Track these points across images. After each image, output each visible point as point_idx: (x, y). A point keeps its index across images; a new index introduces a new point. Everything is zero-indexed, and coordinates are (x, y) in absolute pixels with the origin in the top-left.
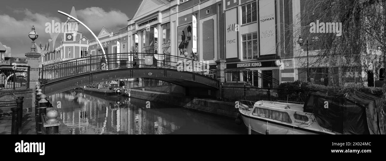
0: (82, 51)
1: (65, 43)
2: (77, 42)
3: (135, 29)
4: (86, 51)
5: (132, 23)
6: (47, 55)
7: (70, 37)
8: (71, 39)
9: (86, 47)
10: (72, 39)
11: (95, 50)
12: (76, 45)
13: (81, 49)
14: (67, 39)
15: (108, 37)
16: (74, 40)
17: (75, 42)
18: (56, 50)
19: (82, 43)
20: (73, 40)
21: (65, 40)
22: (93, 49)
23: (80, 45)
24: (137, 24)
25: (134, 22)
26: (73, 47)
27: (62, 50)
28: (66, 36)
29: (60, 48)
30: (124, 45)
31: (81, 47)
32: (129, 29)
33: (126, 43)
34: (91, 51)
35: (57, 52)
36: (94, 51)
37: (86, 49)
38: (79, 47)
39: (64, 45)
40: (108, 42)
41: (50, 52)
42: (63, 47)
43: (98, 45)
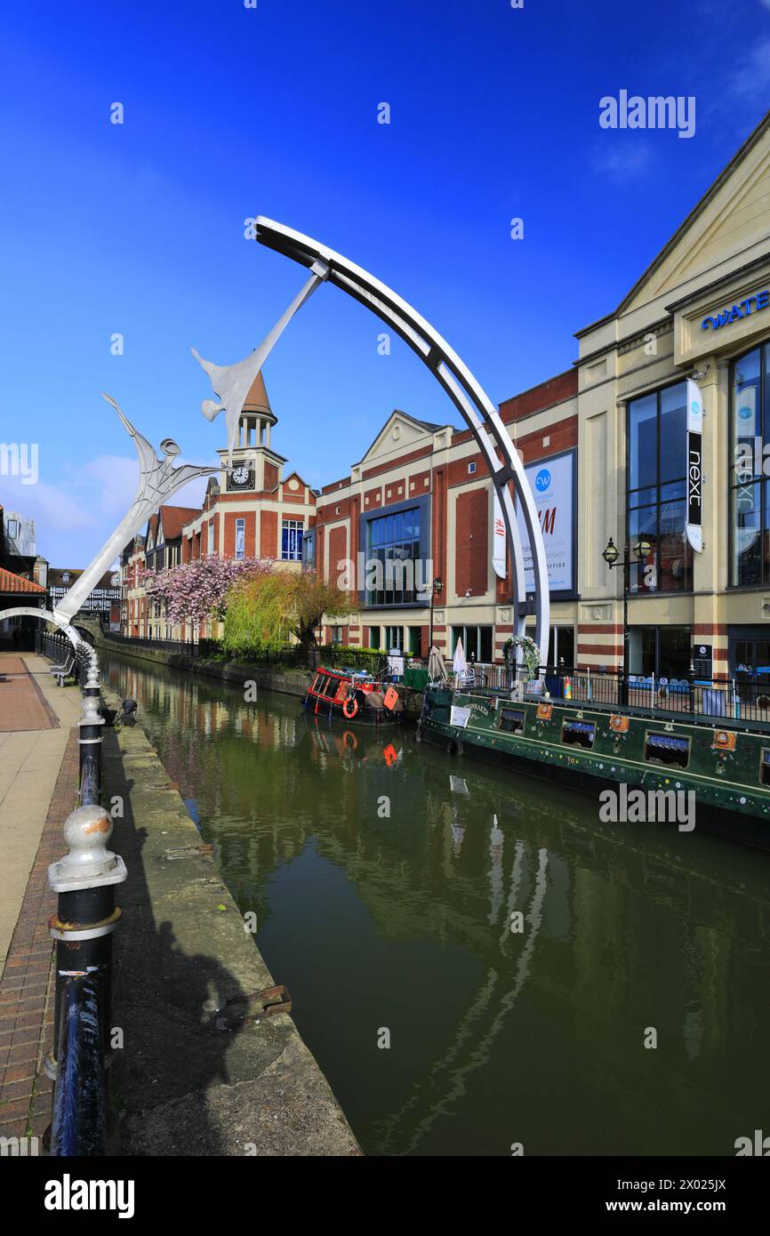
0: (285, 531)
1: (226, 498)
2: (269, 494)
3: (672, 355)
4: (300, 532)
5: (618, 338)
6: (155, 555)
7: (241, 476)
8: (244, 484)
9: (302, 517)
10: (250, 482)
11: (346, 523)
12: (267, 505)
13: (285, 523)
14: (232, 483)
15: (428, 451)
16: (259, 486)
17: (260, 496)
18: (184, 534)
19: (286, 499)
20: (253, 486)
21: (223, 490)
22: (338, 518)
23: (280, 507)
24: (691, 318)
25: (666, 314)
26: (253, 514)
27: (210, 529)
29: (204, 525)
30: (544, 474)
31: (285, 515)
32: (586, 377)
33: (568, 459)
34: (328, 528)
35: (190, 540)
36: (344, 528)
37: (301, 525)
38: (275, 514)
39: (222, 508)
40: (425, 474)
41: (163, 541)
42: (217, 515)
43: (365, 497)
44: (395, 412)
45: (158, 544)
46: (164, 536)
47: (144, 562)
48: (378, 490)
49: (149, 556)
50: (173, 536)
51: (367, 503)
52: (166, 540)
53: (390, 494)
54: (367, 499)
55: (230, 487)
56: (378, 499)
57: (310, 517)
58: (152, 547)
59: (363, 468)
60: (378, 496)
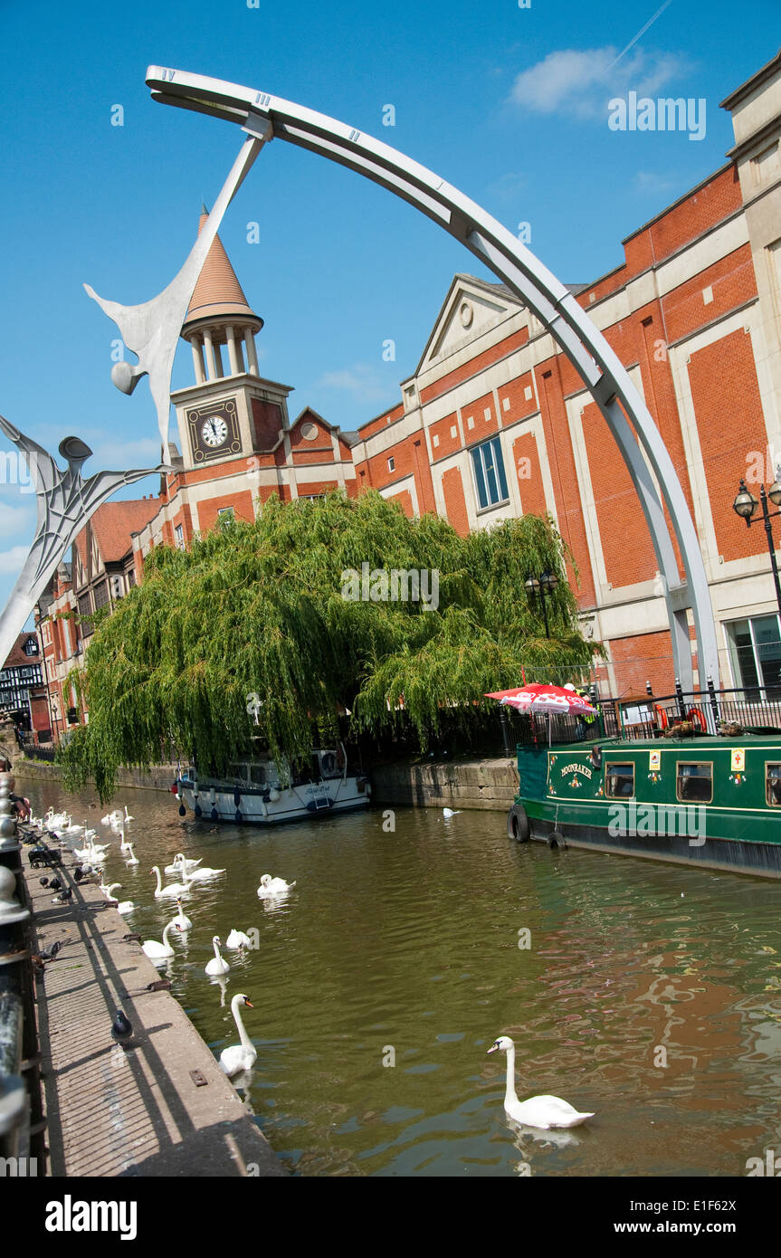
1: (200, 475)
6: (92, 594)
7: (215, 433)
8: (226, 444)
9: (336, 482)
10: (232, 443)
12: (269, 476)
14: (201, 449)
15: (519, 340)
16: (248, 444)
18: (136, 548)
19: (300, 459)
20: (238, 448)
21: (188, 464)
23: (293, 476)
26: (247, 494)
28: (192, 430)
29: (167, 528)
31: (303, 489)
36: (405, 494)
38: (285, 489)
39: (193, 495)
40: (523, 379)
41: (102, 567)
42: (186, 508)
43: (432, 435)
44: (457, 279)
45: (94, 572)
46: (103, 557)
47: (75, 609)
48: (451, 419)
49: (83, 597)
50: (116, 556)
51: (437, 444)
52: (106, 564)
53: (471, 423)
54: (436, 438)
55: (199, 456)
56: (454, 434)
57: (347, 482)
58: (85, 580)
59: (421, 383)
60: (453, 429)
